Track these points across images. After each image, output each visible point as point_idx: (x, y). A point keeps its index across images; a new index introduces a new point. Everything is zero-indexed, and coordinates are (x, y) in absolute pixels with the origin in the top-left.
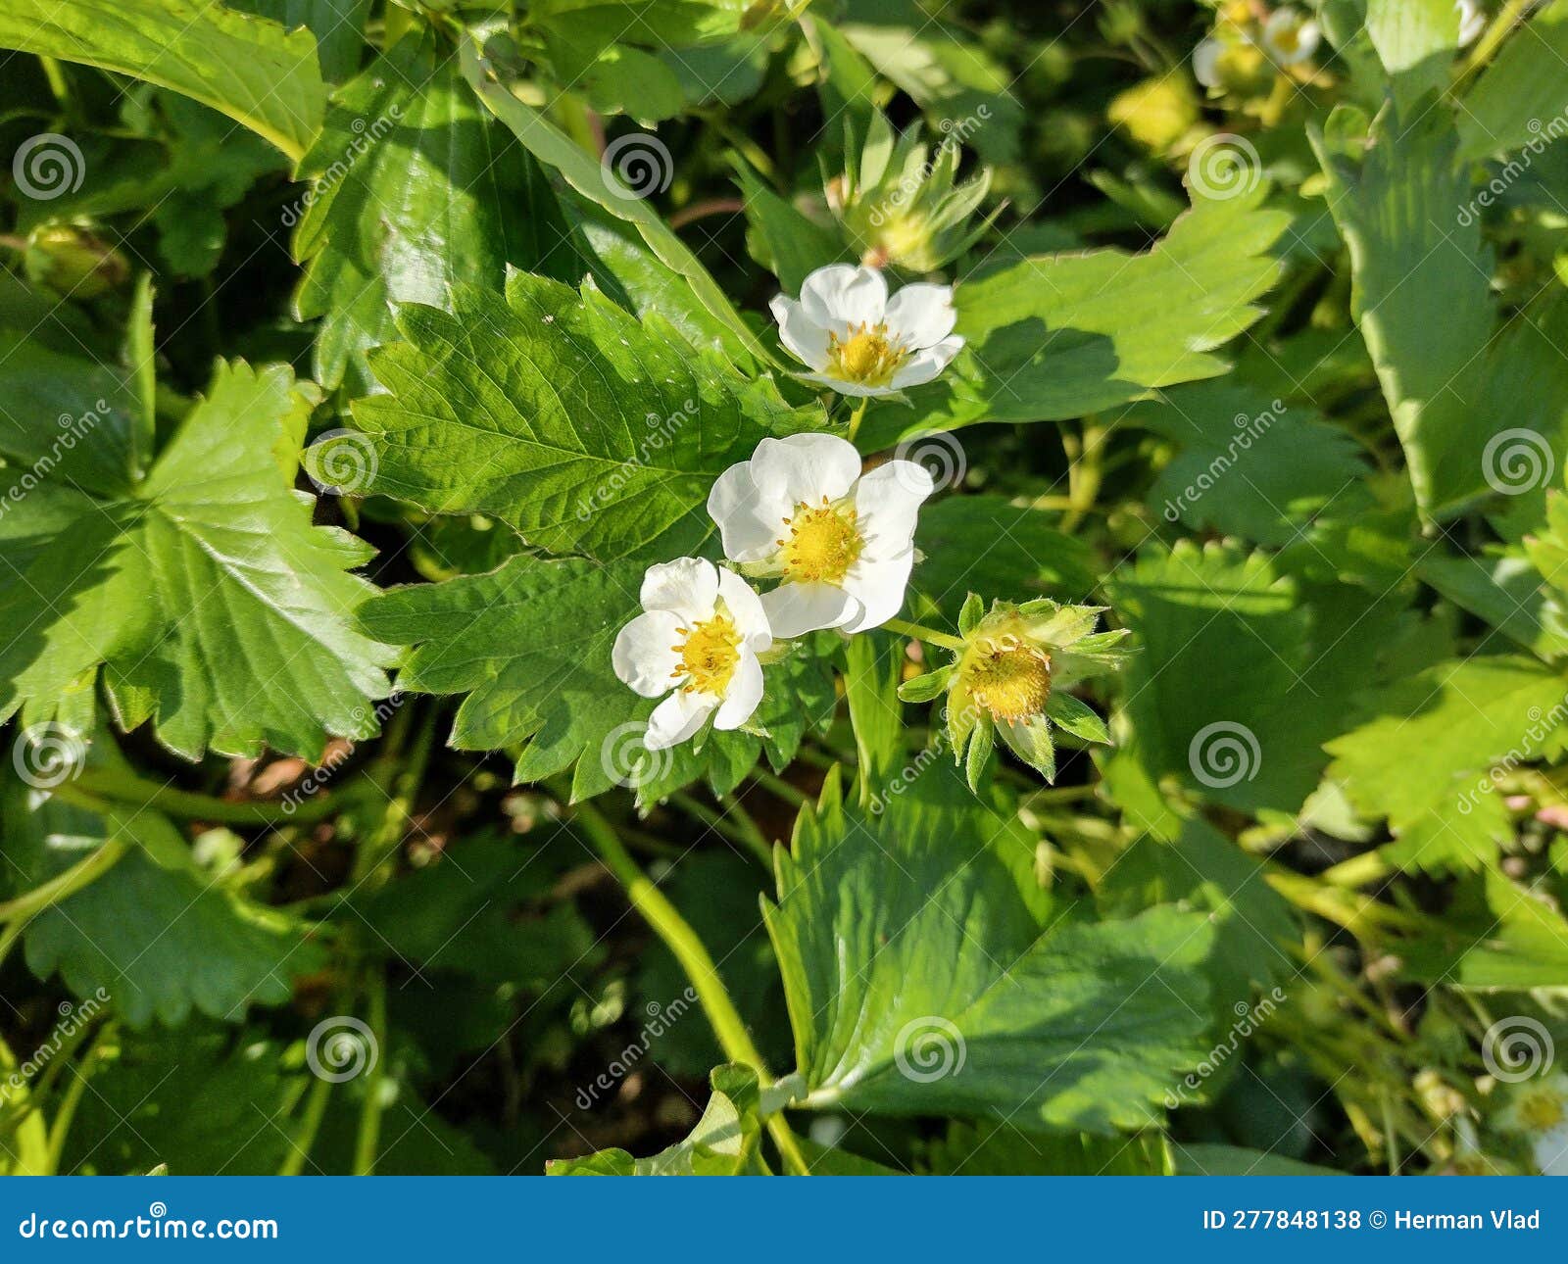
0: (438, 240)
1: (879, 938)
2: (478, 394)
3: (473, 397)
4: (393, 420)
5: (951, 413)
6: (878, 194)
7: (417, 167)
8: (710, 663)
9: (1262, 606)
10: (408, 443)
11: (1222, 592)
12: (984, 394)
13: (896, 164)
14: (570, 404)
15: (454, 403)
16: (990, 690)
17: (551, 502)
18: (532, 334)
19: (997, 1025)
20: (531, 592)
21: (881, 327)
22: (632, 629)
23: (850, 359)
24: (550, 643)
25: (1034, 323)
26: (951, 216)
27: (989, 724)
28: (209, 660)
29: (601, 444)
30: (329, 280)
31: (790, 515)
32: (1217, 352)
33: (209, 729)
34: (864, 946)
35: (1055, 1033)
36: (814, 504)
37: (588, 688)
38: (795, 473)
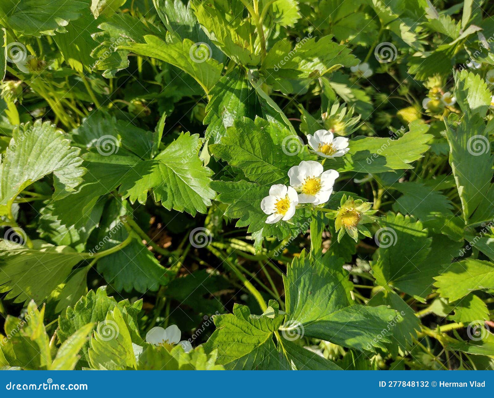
0: (235, 112)
1: (309, 293)
2: (245, 141)
3: (244, 142)
4: (228, 143)
5: (344, 169)
6: (334, 117)
7: (233, 97)
8: (283, 207)
9: (420, 235)
10: (229, 148)
11: (408, 228)
12: (353, 165)
13: (339, 111)
14: (262, 148)
15: (240, 142)
16: (346, 219)
17: (253, 169)
18: (258, 131)
19: (336, 319)
20: (245, 188)
21: (331, 144)
22: (266, 199)
23: (323, 149)
24: (247, 200)
25: (367, 151)
26: (351, 124)
27: (344, 229)
28: (173, 192)
29: (266, 158)
30: (211, 117)
31: (306, 179)
32: (410, 164)
33: (173, 205)
34: (305, 294)
35: (351, 324)
36: (311, 177)
37: (253, 211)
38: (308, 170)
